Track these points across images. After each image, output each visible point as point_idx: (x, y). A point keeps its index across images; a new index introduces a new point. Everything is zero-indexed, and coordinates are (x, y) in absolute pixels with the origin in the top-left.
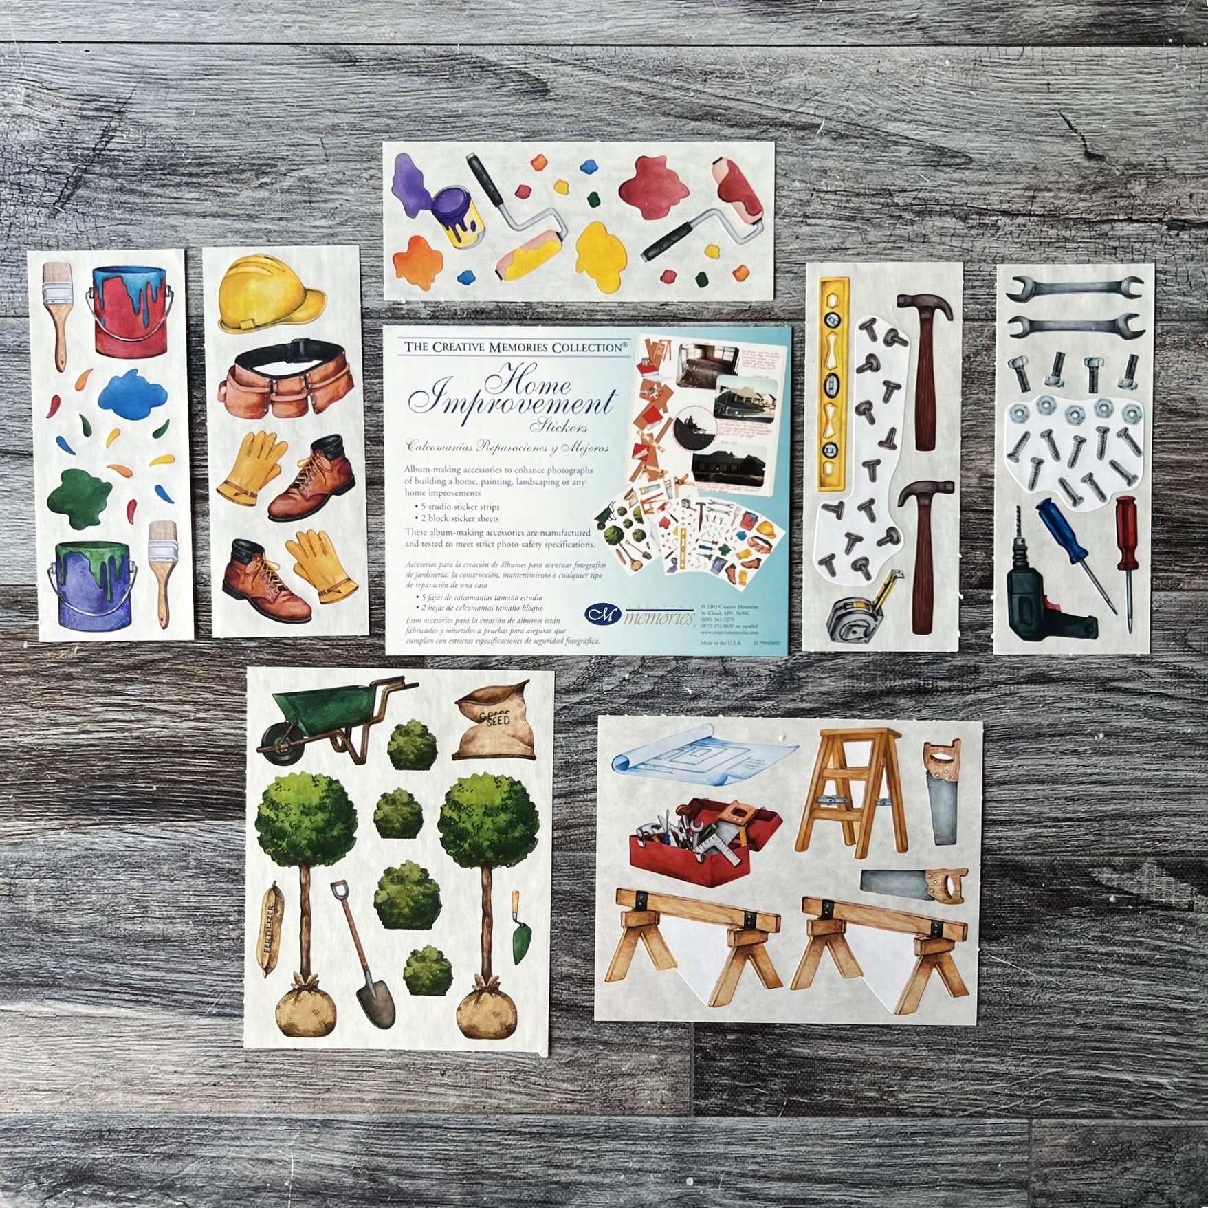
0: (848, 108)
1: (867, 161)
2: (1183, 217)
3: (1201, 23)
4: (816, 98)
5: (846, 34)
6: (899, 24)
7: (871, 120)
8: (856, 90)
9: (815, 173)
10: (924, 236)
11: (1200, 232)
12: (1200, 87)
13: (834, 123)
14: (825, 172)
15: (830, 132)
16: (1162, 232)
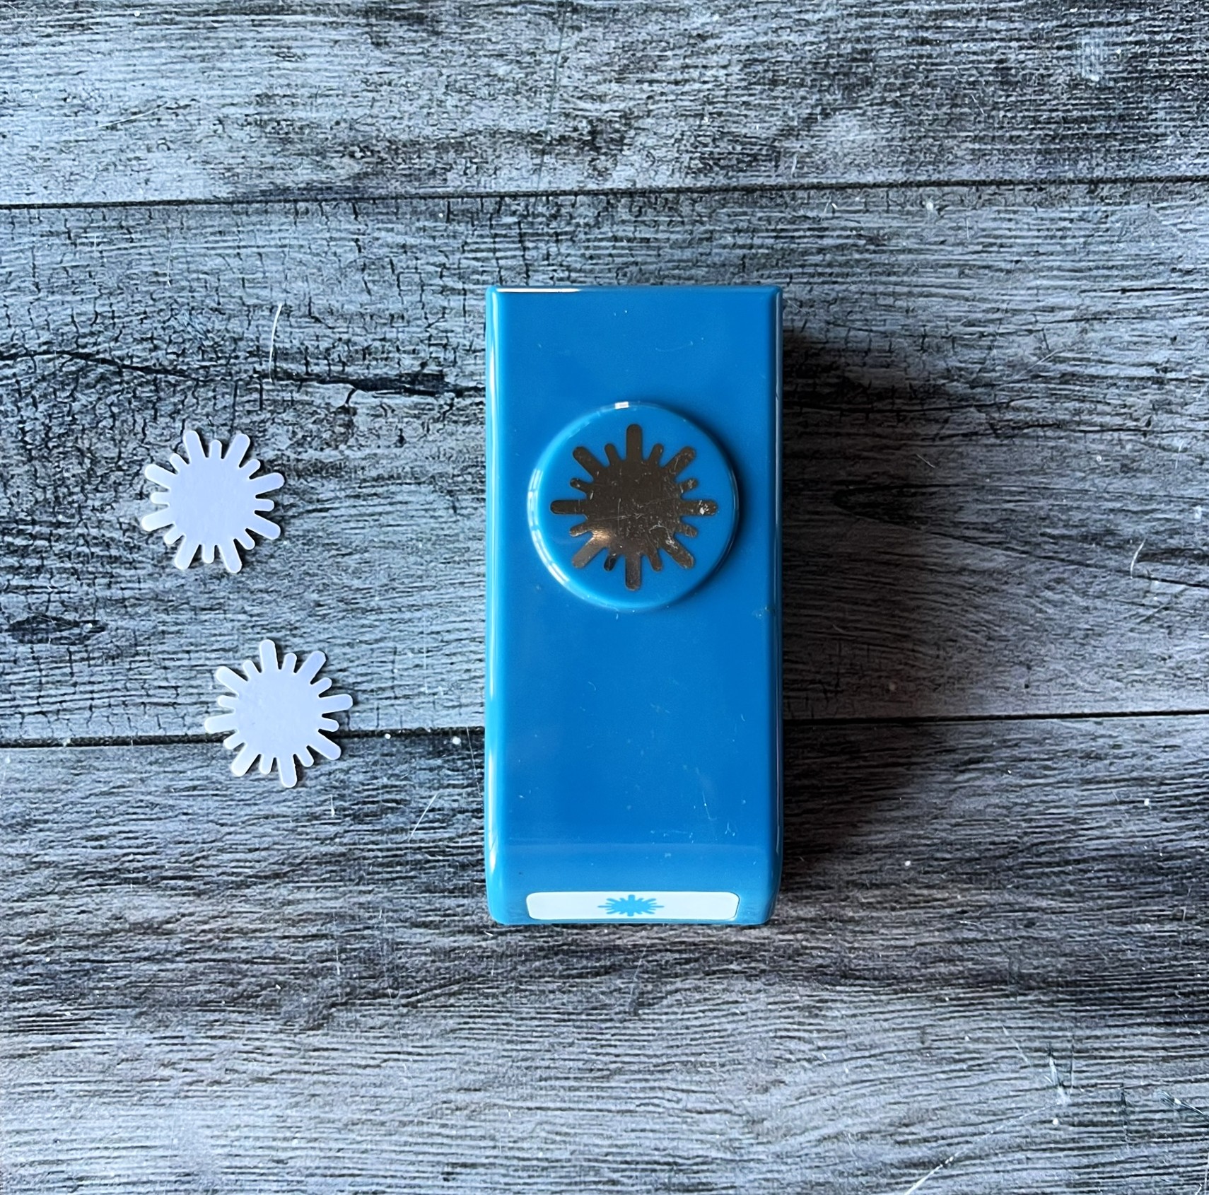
0: (1085, 594)
1: (1044, 491)
2: (416, 399)
3: (397, 776)
4: (1150, 612)
5: (1094, 740)
6: (990, 760)
7: (1038, 572)
8: (1071, 630)
9: (1143, 466)
10: (923, 350)
11: (378, 371)
12: (395, 653)
13: (1112, 564)
14: (1125, 469)
15: (1120, 547)
16: (455, 371)
